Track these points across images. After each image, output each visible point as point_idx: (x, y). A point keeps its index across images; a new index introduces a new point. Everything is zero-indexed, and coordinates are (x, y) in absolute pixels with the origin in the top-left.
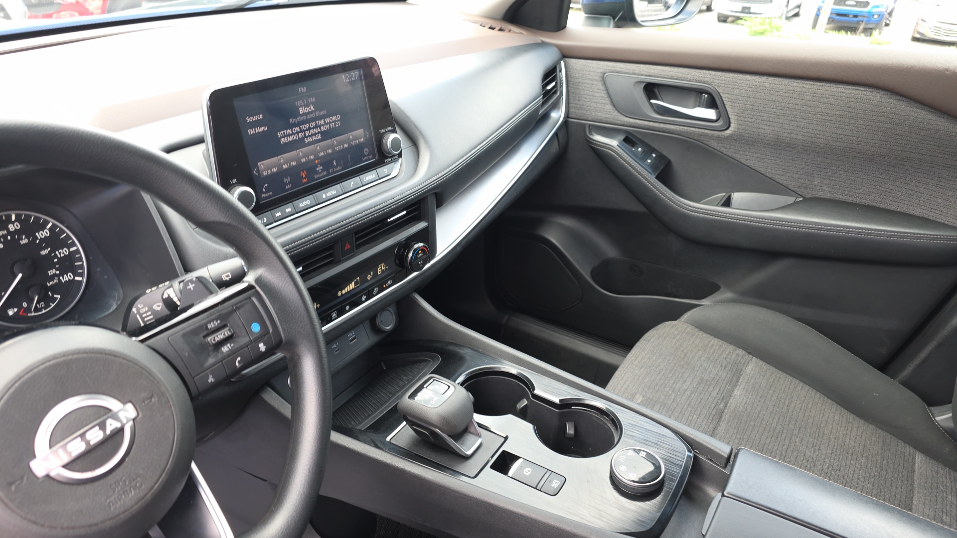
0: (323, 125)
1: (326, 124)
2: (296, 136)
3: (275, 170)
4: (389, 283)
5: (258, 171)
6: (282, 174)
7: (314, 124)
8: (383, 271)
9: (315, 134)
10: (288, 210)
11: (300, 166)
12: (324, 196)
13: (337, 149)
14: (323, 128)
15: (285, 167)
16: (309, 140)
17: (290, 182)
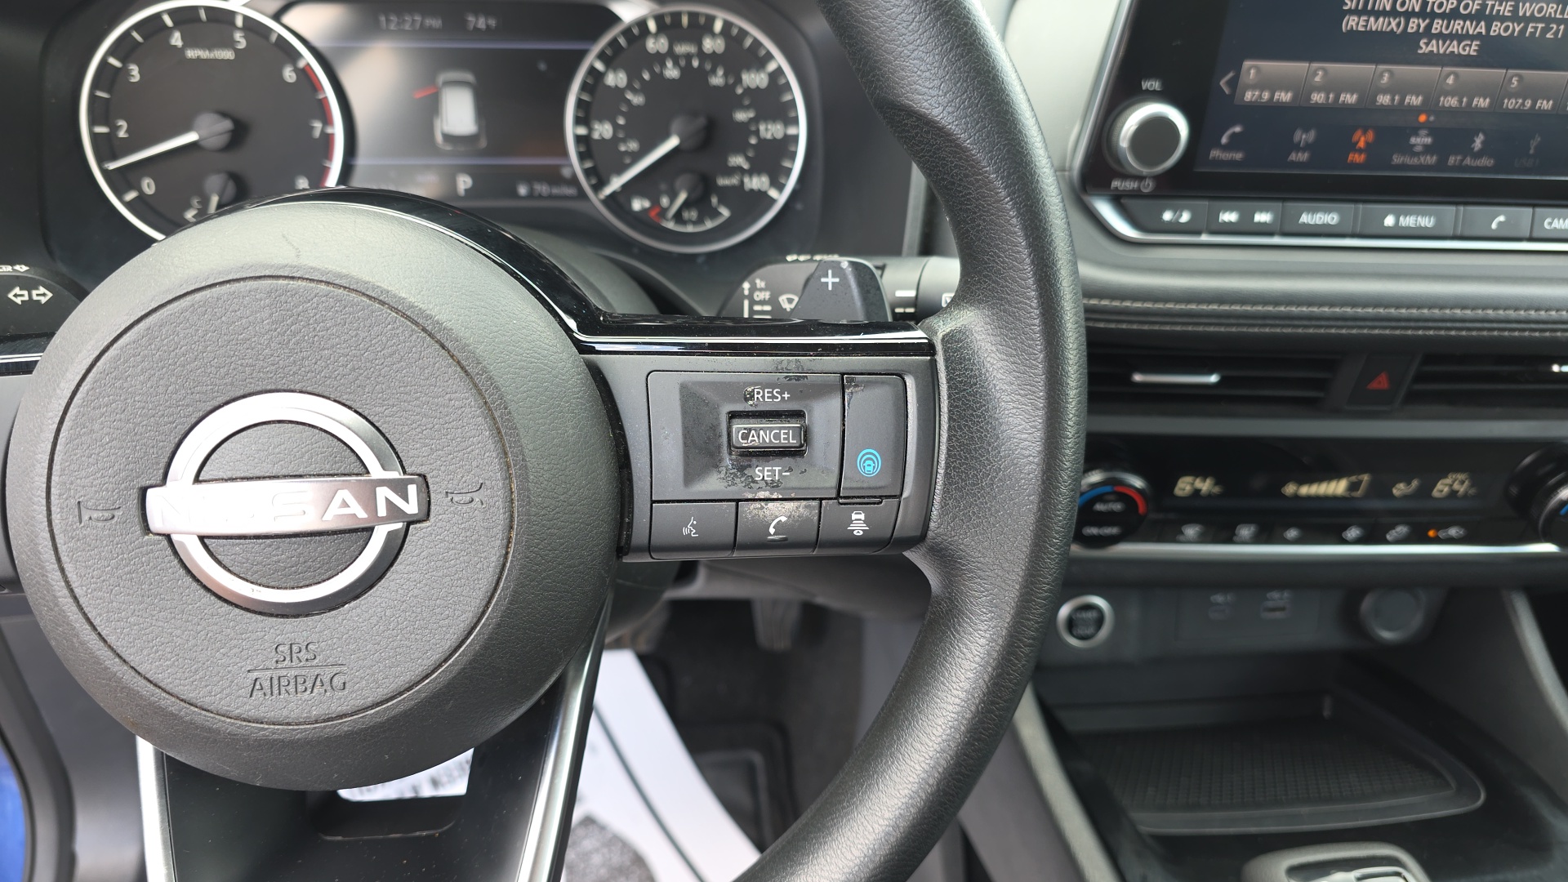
0: (1503, 19)
1: (1515, 17)
2: (1398, 25)
3: (1285, 97)
4: (1453, 532)
5: (1233, 83)
6: (1301, 113)
7: (1475, 6)
8: (1453, 494)
9: (1460, 38)
10: (1262, 217)
11: (1363, 112)
12: (1389, 221)
13: (1510, 104)
14: (1497, 28)
15: (1318, 98)
16: (1433, 47)
17: (1308, 147)
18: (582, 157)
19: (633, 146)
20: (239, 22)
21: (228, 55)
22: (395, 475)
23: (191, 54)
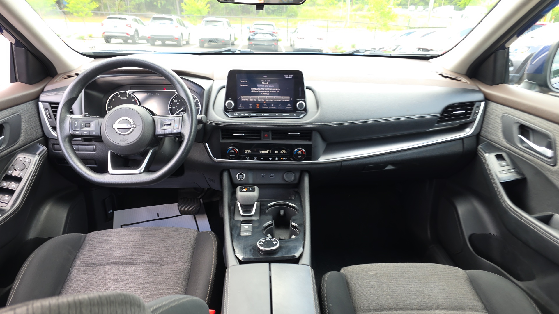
1: (272, 90)
2: (258, 91)
3: (247, 100)
4: (285, 159)
5: (240, 98)
6: (249, 102)
7: (267, 89)
9: (267, 93)
10: (246, 114)
11: (257, 102)
12: (262, 114)
13: (275, 100)
14: (270, 92)
15: (251, 100)
16: (264, 94)
17: (251, 106)
18: (170, 111)
19: (178, 110)
20: (127, 94)
21: (126, 98)
22: (134, 124)
23: (121, 98)
